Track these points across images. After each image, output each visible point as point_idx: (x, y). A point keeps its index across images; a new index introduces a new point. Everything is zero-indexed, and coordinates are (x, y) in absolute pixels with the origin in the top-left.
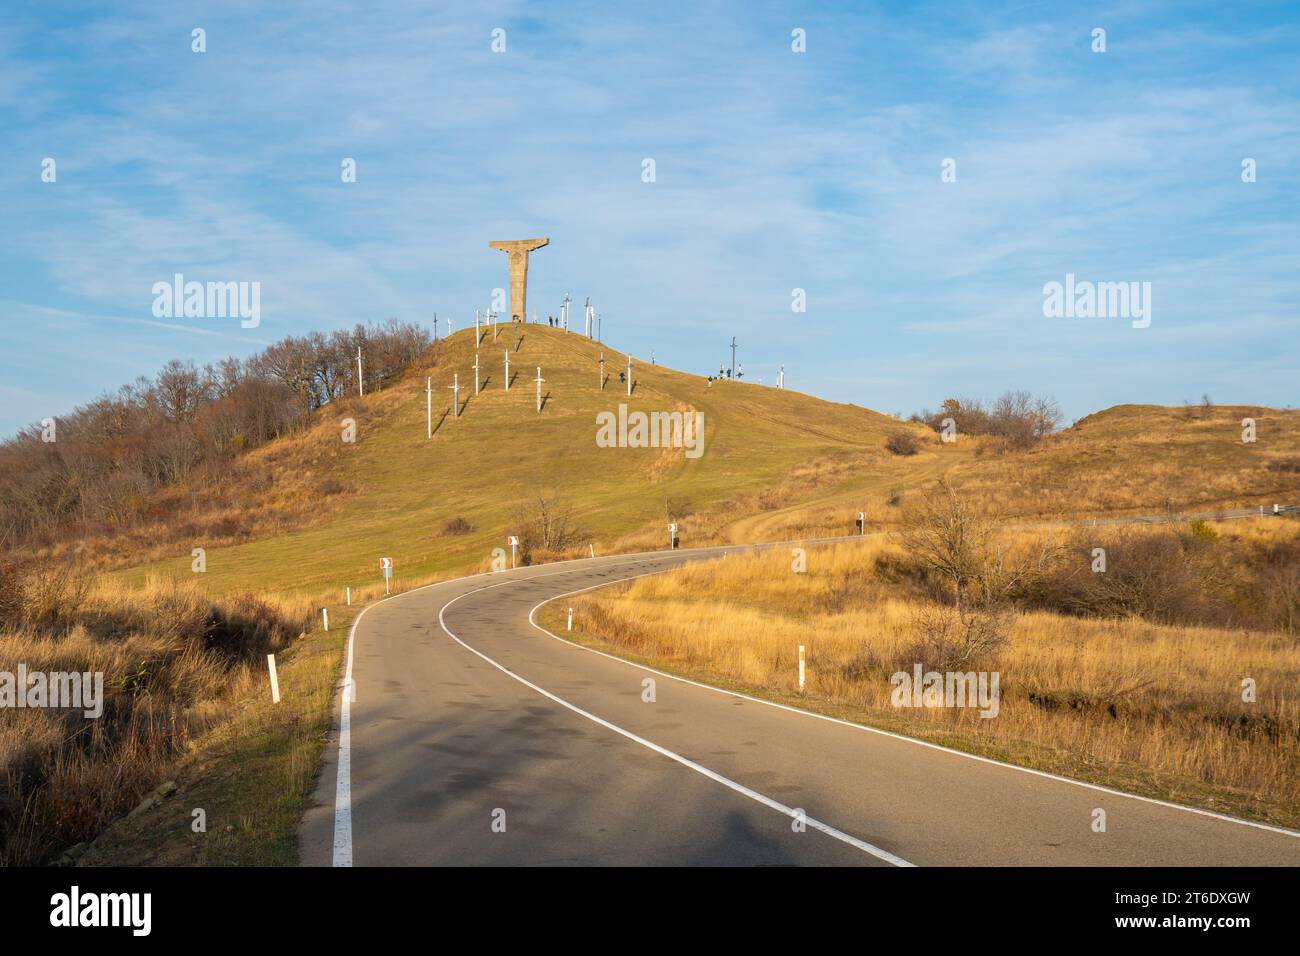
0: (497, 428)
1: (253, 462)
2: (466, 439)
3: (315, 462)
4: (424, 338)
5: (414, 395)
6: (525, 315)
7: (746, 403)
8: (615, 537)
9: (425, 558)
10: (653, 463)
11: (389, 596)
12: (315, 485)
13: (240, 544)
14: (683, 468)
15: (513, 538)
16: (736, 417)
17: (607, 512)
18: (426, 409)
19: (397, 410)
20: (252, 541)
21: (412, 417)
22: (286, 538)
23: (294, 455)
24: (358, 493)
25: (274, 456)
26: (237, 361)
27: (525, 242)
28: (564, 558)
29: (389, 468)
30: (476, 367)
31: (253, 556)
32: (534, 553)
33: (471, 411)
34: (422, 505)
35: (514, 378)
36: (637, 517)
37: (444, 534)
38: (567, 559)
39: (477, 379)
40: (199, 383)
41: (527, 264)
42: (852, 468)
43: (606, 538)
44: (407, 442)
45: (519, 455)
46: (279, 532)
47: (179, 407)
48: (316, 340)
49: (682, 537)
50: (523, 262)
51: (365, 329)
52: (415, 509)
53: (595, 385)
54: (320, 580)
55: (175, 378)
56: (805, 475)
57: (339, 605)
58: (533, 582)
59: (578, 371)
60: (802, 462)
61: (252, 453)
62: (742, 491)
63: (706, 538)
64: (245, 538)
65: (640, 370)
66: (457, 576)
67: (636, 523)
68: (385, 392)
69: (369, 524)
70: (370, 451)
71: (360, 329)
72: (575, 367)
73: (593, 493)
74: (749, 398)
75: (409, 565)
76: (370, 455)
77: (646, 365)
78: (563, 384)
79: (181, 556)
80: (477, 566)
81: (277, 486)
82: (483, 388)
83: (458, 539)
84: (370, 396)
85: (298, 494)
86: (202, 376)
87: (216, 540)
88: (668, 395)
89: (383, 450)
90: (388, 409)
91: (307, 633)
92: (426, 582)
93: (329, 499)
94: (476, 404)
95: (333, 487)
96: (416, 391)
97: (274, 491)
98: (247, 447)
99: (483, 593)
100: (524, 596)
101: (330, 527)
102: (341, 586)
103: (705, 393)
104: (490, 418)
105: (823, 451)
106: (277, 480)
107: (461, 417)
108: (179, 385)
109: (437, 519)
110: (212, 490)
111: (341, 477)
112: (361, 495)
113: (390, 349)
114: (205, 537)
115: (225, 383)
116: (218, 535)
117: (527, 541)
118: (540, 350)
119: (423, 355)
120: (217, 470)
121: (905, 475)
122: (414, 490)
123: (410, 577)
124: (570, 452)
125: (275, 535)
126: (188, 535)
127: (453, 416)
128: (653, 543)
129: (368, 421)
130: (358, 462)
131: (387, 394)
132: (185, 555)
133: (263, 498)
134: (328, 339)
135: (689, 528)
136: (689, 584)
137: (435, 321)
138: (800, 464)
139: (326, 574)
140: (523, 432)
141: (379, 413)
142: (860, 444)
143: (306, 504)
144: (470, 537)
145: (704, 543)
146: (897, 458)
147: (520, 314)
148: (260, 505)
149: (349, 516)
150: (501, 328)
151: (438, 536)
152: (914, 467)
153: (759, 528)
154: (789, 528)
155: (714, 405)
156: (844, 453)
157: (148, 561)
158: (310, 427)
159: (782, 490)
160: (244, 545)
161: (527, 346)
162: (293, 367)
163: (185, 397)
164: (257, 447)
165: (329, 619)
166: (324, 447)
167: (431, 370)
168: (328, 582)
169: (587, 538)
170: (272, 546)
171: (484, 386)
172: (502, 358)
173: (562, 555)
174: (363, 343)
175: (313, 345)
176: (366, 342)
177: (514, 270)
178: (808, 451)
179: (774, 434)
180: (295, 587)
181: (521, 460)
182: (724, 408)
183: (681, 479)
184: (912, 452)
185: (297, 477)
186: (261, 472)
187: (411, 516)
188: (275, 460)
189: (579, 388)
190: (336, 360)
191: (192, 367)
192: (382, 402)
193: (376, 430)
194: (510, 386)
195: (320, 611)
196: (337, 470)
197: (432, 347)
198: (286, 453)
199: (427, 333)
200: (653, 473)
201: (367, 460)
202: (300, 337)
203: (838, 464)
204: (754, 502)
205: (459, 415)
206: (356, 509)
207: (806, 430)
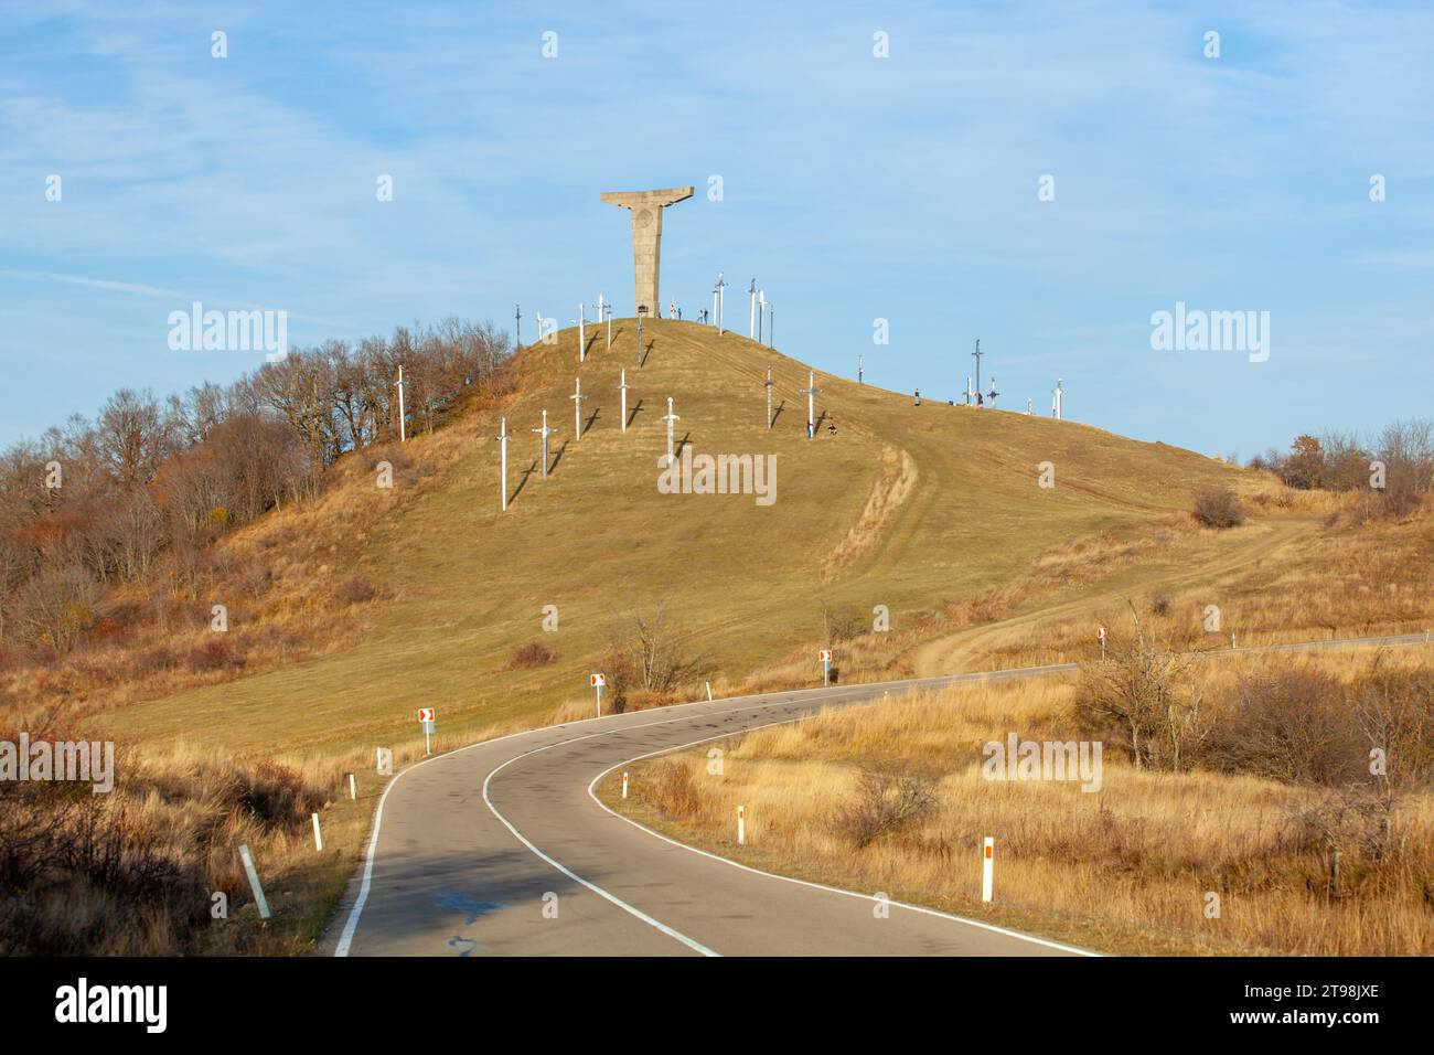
0: (606, 492)
1: (242, 549)
2: (559, 510)
3: (333, 548)
4: (501, 346)
5: (482, 441)
6: (657, 306)
7: (991, 446)
8: (749, 669)
9: (484, 703)
10: (832, 549)
11: (431, 757)
12: (334, 586)
13: (232, 680)
14: (877, 556)
15: (597, 676)
16: (973, 469)
17: (744, 631)
18: (500, 463)
19: (456, 464)
20: (248, 676)
21: (478, 475)
22: (295, 671)
23: (303, 538)
24: (397, 599)
25: (272, 540)
26: (217, 387)
27: (657, 193)
28: (672, 701)
29: (443, 558)
30: (576, 397)
31: (252, 699)
32: (631, 695)
33: (568, 463)
34: (488, 619)
35: (636, 410)
36: (787, 638)
37: (513, 666)
38: (677, 702)
39: (578, 414)
40: (160, 422)
41: (660, 228)
42: (1130, 552)
43: (737, 670)
44: (471, 516)
45: (636, 537)
46: (284, 661)
47: (130, 458)
48: (334, 353)
49: (843, 666)
50: (654, 224)
51: (411, 333)
52: (478, 625)
53: (760, 421)
54: (343, 734)
55: (125, 415)
56: (1053, 566)
57: (367, 768)
58: (618, 736)
59: (735, 397)
60: (1056, 543)
61: (240, 534)
62: (949, 594)
63: (877, 669)
64: (238, 671)
65: (833, 392)
66: (524, 727)
67: (782, 647)
68: (439, 434)
69: (411, 650)
70: (415, 532)
71: (402, 334)
72: (731, 391)
73: (734, 600)
74: (997, 436)
75: (461, 713)
76: (415, 538)
77: (844, 385)
78: (710, 419)
79: (155, 699)
80: (553, 713)
81: (279, 587)
82: (588, 428)
83: (530, 674)
84: (415, 441)
85: (309, 602)
86: (164, 410)
87: (200, 676)
88: (871, 434)
89: (435, 529)
90: (442, 464)
91: (333, 802)
92: (480, 737)
93: (354, 609)
94: (576, 453)
95: (361, 592)
96: (486, 434)
97: (273, 596)
98: (232, 524)
99: (548, 752)
100: (598, 756)
101: (355, 654)
102: (371, 745)
103: (931, 429)
104: (598, 476)
105: (1094, 525)
106: (278, 578)
107: (552, 477)
108: (129, 424)
109: (506, 643)
110: (183, 593)
111: (370, 574)
112: (401, 602)
113: (448, 364)
114: (182, 670)
115: (198, 421)
116: (201, 666)
117: (620, 678)
118: (679, 363)
119: (498, 374)
120: (189, 562)
121: (1208, 561)
122: (477, 595)
123: (459, 730)
124: (712, 531)
125: (279, 666)
126: (159, 666)
127: (541, 474)
128: (801, 677)
129: (413, 482)
130: (396, 549)
131: (443, 437)
132: (160, 697)
133: (260, 606)
134: (353, 350)
135: (856, 654)
136: (820, 736)
137: (518, 317)
138: (1051, 548)
139: (351, 726)
140: (644, 498)
141: (430, 470)
142: (1160, 509)
143: (321, 617)
144: (547, 671)
145: (873, 676)
146: (1205, 532)
147: (650, 305)
148: (255, 619)
149: (383, 636)
150: (620, 328)
151: (504, 669)
152: (1226, 548)
153: (961, 652)
154: (998, 651)
155: (941, 450)
156: (1127, 527)
157: (113, 706)
158: (326, 491)
159: (1010, 591)
160: (238, 683)
161: (659, 358)
162: (299, 397)
163: (139, 444)
164: (247, 524)
165: (356, 786)
166: (346, 525)
167: (510, 398)
168: (353, 737)
169: (708, 671)
170: (273, 683)
171: (589, 423)
172: (618, 378)
173: (669, 695)
174: (408, 359)
175: (331, 360)
176: (411, 354)
177: (641, 236)
178: (1070, 524)
179: (1027, 497)
180: (311, 745)
181: (638, 545)
182: (957, 455)
183: (869, 575)
184: (1231, 524)
185: (307, 574)
186: (255, 566)
187: (471, 637)
188: (274, 545)
189: (735, 425)
190: (364, 383)
191: (150, 398)
192: (434, 451)
193: (424, 497)
194: (628, 424)
195: (346, 776)
196: (366, 561)
197: (513, 359)
198: (290, 535)
199: (506, 336)
200: (830, 564)
201: (410, 546)
202: (312, 347)
203: (1111, 545)
204: (962, 612)
205: (550, 472)
206: (395, 624)
207: (1079, 488)
